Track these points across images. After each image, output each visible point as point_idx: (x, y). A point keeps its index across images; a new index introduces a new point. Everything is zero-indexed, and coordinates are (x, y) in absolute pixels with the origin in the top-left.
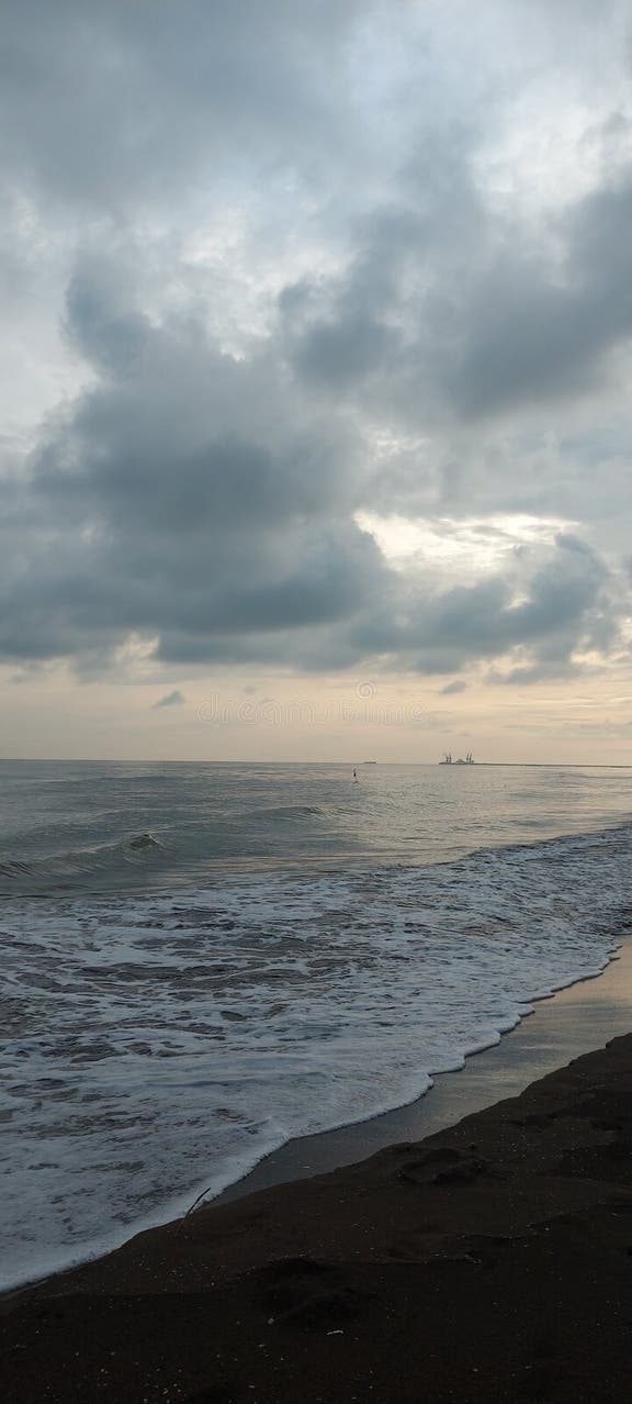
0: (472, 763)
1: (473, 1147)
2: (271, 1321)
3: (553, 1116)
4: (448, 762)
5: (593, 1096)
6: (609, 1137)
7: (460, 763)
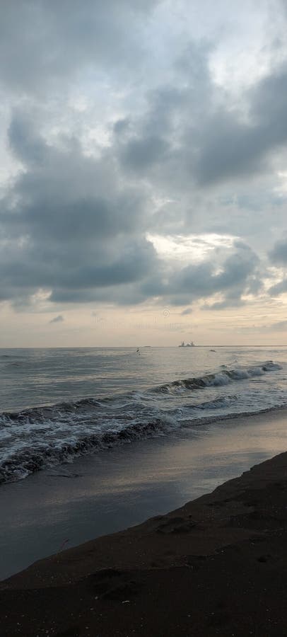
0: (193, 346)
1: (190, 516)
2: (96, 598)
3: (226, 501)
4: (183, 346)
5: (244, 491)
6: (251, 509)
7: (188, 346)
